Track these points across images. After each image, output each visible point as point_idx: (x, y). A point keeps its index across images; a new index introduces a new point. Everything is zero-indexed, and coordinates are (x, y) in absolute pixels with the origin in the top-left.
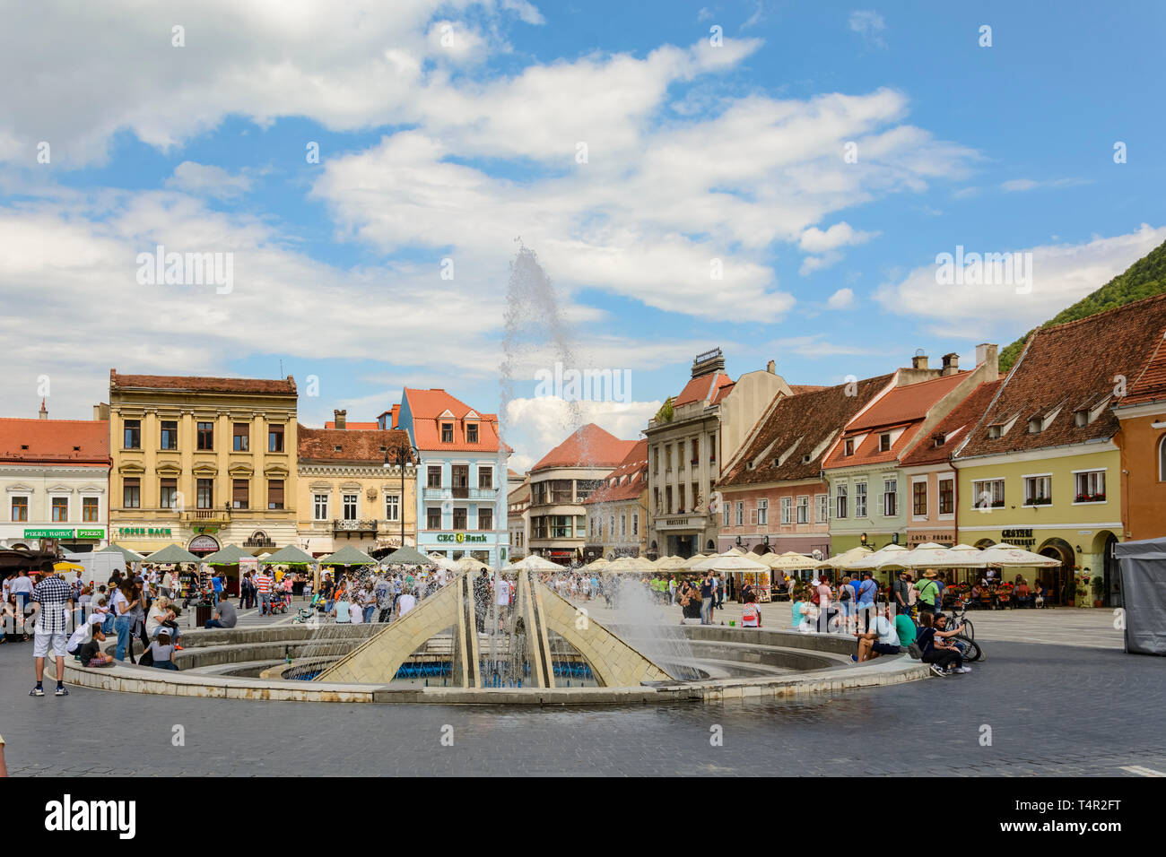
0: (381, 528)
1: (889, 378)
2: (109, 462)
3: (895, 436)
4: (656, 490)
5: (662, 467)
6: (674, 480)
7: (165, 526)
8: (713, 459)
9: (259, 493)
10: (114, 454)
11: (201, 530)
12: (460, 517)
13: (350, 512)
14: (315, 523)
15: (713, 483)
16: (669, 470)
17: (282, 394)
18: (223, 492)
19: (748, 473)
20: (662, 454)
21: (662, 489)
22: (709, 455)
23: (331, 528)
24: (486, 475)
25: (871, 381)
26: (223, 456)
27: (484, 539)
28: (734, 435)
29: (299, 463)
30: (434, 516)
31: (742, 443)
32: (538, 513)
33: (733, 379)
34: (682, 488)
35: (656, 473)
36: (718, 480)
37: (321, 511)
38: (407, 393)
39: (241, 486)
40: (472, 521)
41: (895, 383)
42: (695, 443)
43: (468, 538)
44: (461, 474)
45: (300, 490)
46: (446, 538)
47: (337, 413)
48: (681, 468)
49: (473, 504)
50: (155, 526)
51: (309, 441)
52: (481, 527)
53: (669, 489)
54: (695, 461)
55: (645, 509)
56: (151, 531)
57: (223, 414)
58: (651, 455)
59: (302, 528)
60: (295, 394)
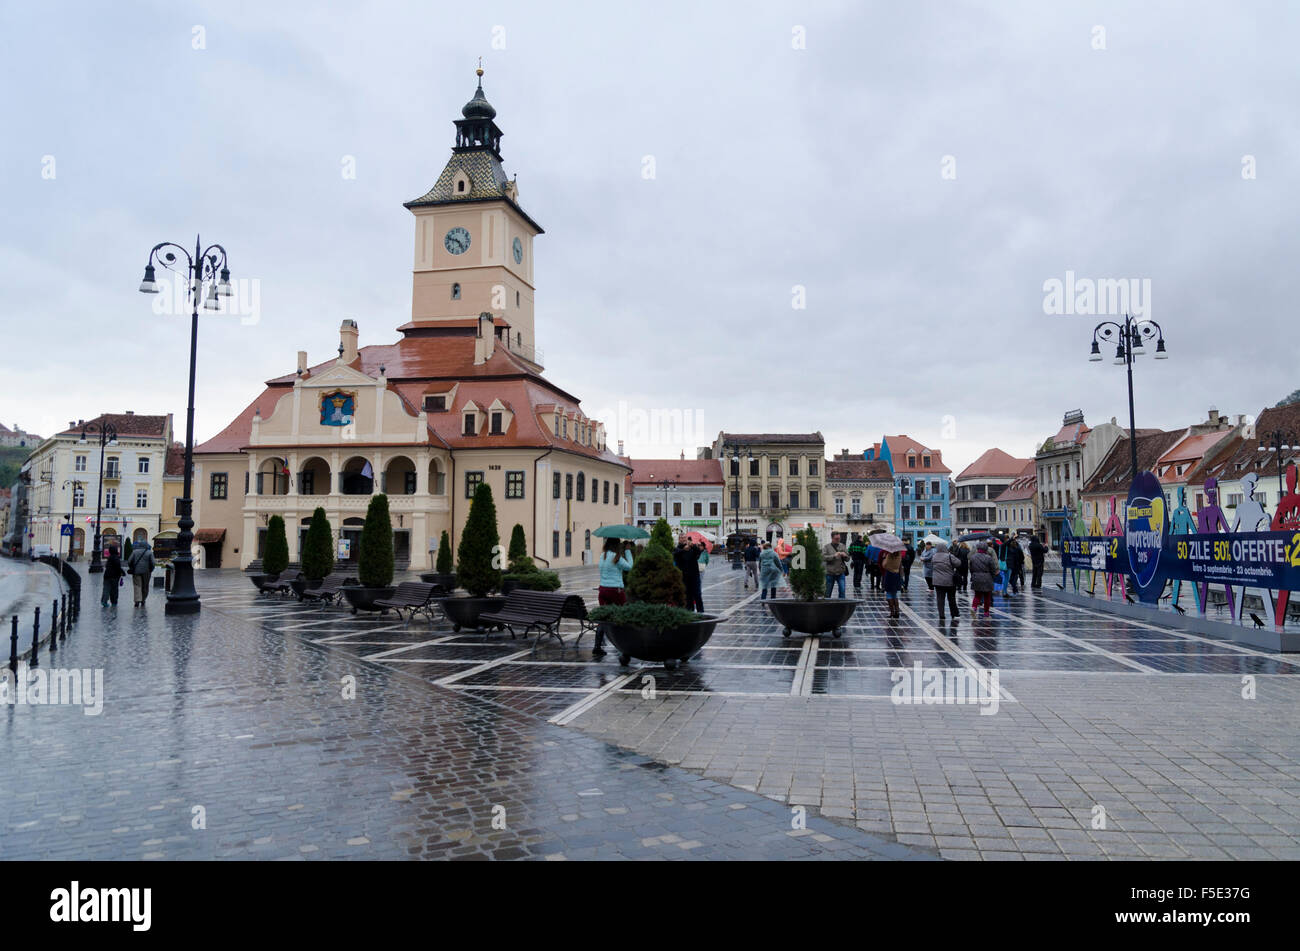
0: (875, 518)
1: (1186, 430)
2: (723, 483)
3: (1184, 468)
4: (1043, 494)
5: (1046, 481)
6: (1054, 488)
7: (754, 518)
8: (1078, 476)
9: (804, 499)
10: (725, 478)
11: (773, 520)
12: (921, 512)
13: (856, 508)
14: (837, 516)
15: (1079, 490)
16: (1050, 482)
17: (816, 442)
18: (785, 500)
19: (1101, 485)
20: (1045, 472)
21: (1046, 493)
22: (1076, 473)
23: (845, 518)
24: (936, 486)
25: (1175, 432)
26: (784, 478)
27: (936, 524)
28: (1091, 462)
29: (827, 481)
30: (905, 511)
31: (1096, 466)
32: (962, 506)
33: (1089, 427)
34: (1059, 493)
35: (1042, 483)
36: (1082, 489)
37: (839, 509)
38: (885, 439)
39: (794, 496)
40: (928, 513)
41: (1188, 433)
42: (1067, 466)
43: (926, 524)
44: (919, 485)
45: (827, 498)
46: (913, 524)
47: (843, 450)
48: (1059, 481)
49: (928, 504)
50: (748, 518)
51: (831, 468)
52: (934, 517)
53: (1051, 493)
54: (1067, 477)
55: (1036, 505)
56: (746, 521)
57: (784, 455)
58: (1039, 472)
59: (829, 518)
60: (823, 442)
